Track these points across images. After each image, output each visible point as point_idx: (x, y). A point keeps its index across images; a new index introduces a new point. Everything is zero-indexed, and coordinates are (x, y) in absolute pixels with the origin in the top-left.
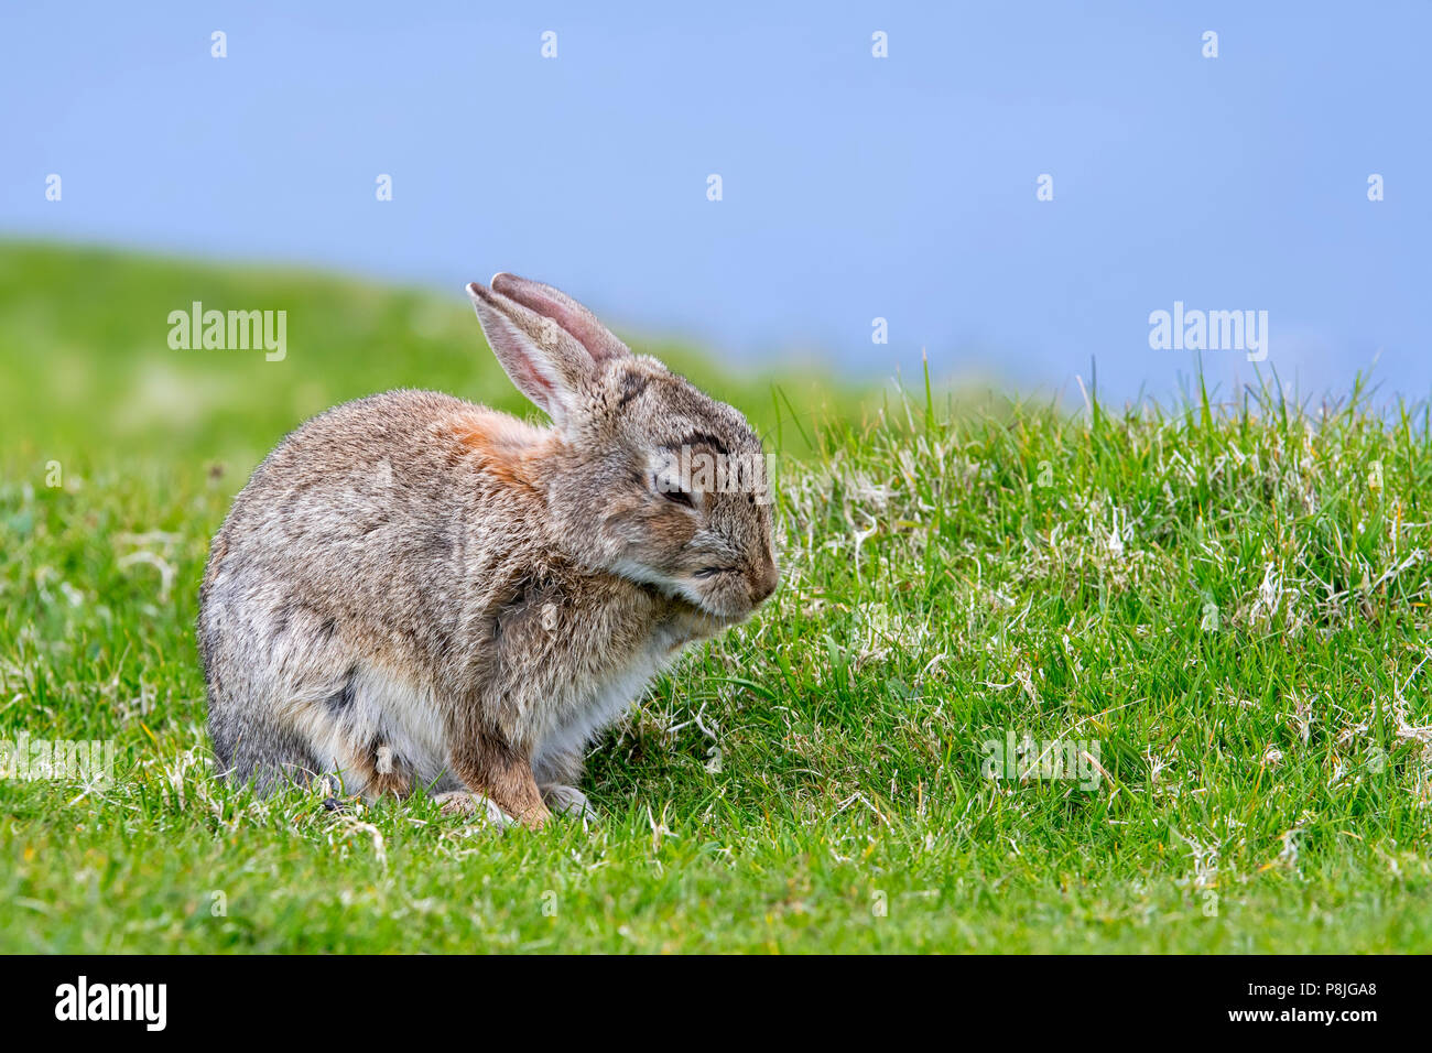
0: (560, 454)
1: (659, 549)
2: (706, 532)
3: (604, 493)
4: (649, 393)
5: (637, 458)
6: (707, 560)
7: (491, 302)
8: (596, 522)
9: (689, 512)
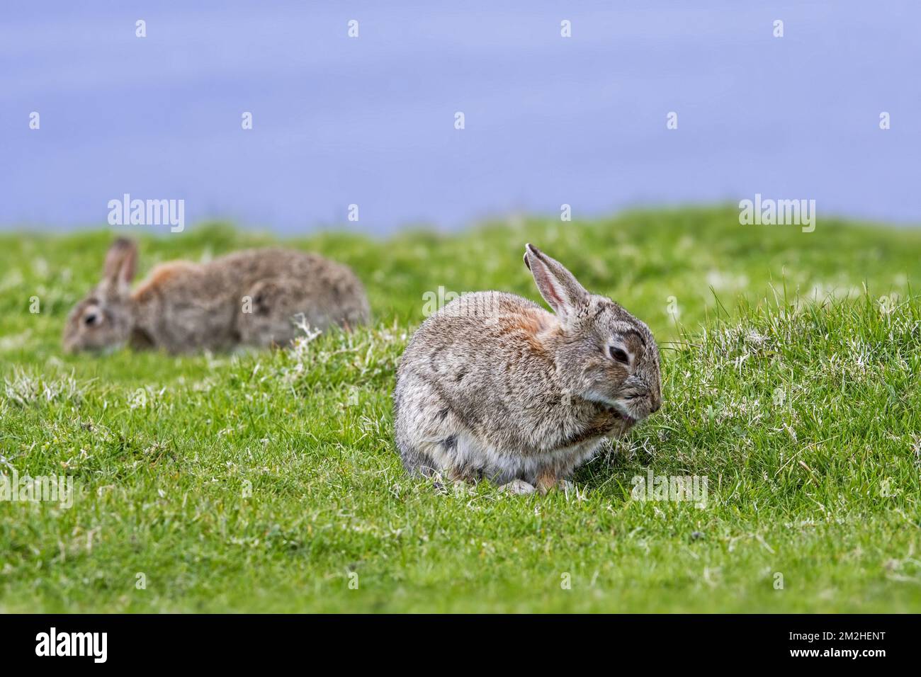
0: (561, 334)
1: (610, 385)
2: (633, 377)
3: (583, 357)
4: (608, 310)
5: (601, 340)
6: (633, 391)
7: (539, 257)
8: (580, 370)
9: (626, 366)
